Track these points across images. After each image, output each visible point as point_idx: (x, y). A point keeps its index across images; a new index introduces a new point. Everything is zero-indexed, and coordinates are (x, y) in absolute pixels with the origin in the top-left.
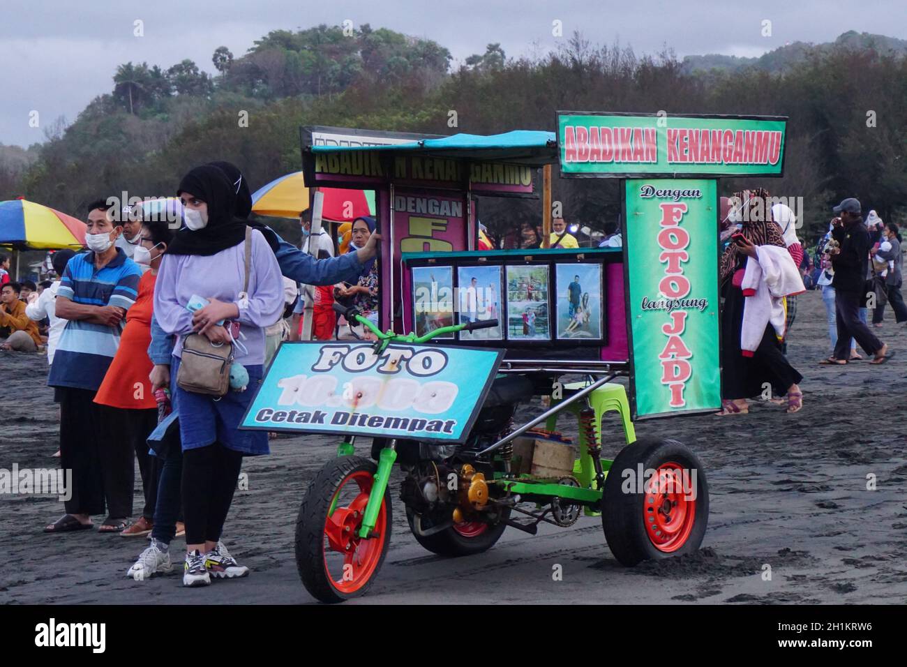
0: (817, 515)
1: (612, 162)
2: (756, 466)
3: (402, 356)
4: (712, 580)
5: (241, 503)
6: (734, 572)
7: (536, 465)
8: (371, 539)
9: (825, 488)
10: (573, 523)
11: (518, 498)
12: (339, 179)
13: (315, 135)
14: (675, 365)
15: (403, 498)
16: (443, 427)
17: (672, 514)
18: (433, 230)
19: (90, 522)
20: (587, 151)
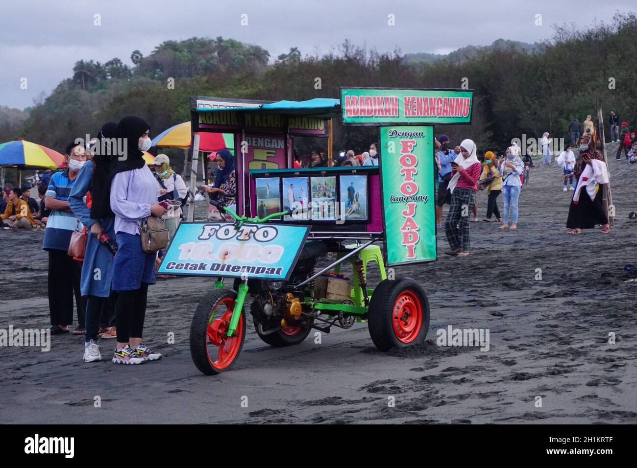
0: (492, 320)
1: (373, 116)
2: (455, 292)
3: (251, 230)
4: (432, 359)
5: (156, 317)
6: (445, 354)
7: (329, 293)
8: (234, 338)
9: (496, 305)
10: (351, 326)
11: (319, 312)
12: (212, 127)
13: (198, 102)
14: (409, 234)
15: (252, 313)
16: (275, 272)
17: (408, 321)
18: (267, 157)
19: (67, 328)
20: (358, 110)
